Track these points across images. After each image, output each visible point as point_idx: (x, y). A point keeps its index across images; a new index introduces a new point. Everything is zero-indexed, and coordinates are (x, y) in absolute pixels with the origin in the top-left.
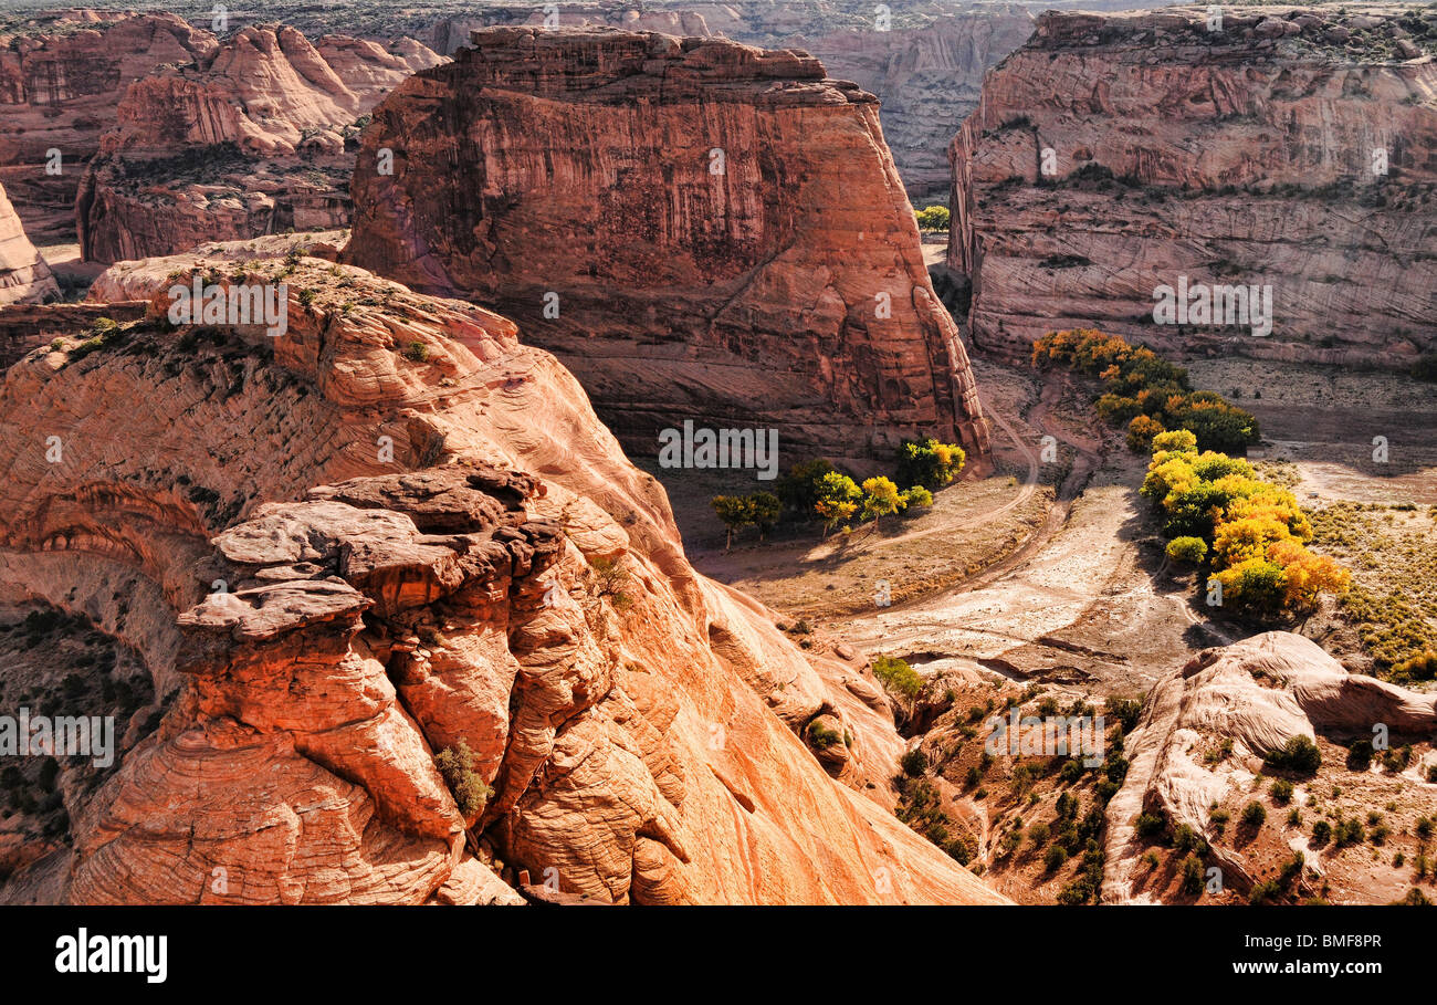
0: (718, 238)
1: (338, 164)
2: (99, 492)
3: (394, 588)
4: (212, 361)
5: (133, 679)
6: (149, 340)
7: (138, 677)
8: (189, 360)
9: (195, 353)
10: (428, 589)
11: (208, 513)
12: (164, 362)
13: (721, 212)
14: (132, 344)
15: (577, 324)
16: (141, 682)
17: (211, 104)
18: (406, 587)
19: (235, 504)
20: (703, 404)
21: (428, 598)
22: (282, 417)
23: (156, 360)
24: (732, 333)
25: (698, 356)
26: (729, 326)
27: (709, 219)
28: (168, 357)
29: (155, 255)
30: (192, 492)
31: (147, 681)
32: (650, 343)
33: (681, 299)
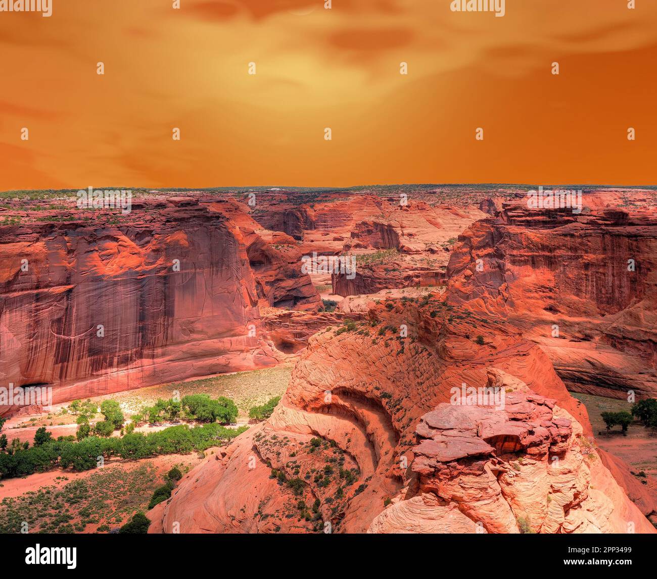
0: (609, 295)
1: (440, 258)
2: (343, 391)
3: (501, 444)
4: (391, 339)
5: (352, 470)
6: (366, 329)
7: (354, 469)
8: (382, 338)
9: (384, 335)
10: (516, 445)
11: (387, 403)
12: (372, 338)
13: (610, 284)
14: (359, 330)
15: (543, 331)
16: (355, 471)
17: (388, 232)
18: (506, 444)
19: (399, 400)
20: (597, 369)
21: (515, 449)
22: (420, 365)
23: (369, 337)
24: (613, 338)
25: (596, 348)
26: (612, 335)
27: (605, 288)
28: (374, 336)
29: (363, 294)
30: (381, 394)
31: (359, 471)
32: (575, 341)
33: (590, 322)
